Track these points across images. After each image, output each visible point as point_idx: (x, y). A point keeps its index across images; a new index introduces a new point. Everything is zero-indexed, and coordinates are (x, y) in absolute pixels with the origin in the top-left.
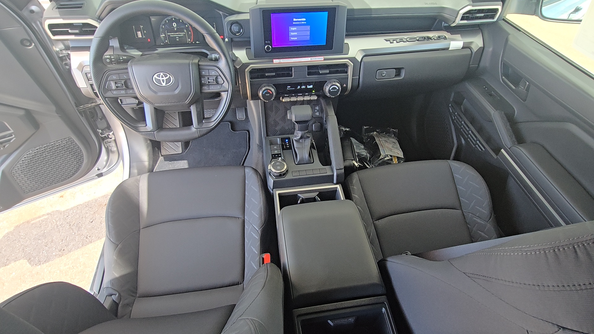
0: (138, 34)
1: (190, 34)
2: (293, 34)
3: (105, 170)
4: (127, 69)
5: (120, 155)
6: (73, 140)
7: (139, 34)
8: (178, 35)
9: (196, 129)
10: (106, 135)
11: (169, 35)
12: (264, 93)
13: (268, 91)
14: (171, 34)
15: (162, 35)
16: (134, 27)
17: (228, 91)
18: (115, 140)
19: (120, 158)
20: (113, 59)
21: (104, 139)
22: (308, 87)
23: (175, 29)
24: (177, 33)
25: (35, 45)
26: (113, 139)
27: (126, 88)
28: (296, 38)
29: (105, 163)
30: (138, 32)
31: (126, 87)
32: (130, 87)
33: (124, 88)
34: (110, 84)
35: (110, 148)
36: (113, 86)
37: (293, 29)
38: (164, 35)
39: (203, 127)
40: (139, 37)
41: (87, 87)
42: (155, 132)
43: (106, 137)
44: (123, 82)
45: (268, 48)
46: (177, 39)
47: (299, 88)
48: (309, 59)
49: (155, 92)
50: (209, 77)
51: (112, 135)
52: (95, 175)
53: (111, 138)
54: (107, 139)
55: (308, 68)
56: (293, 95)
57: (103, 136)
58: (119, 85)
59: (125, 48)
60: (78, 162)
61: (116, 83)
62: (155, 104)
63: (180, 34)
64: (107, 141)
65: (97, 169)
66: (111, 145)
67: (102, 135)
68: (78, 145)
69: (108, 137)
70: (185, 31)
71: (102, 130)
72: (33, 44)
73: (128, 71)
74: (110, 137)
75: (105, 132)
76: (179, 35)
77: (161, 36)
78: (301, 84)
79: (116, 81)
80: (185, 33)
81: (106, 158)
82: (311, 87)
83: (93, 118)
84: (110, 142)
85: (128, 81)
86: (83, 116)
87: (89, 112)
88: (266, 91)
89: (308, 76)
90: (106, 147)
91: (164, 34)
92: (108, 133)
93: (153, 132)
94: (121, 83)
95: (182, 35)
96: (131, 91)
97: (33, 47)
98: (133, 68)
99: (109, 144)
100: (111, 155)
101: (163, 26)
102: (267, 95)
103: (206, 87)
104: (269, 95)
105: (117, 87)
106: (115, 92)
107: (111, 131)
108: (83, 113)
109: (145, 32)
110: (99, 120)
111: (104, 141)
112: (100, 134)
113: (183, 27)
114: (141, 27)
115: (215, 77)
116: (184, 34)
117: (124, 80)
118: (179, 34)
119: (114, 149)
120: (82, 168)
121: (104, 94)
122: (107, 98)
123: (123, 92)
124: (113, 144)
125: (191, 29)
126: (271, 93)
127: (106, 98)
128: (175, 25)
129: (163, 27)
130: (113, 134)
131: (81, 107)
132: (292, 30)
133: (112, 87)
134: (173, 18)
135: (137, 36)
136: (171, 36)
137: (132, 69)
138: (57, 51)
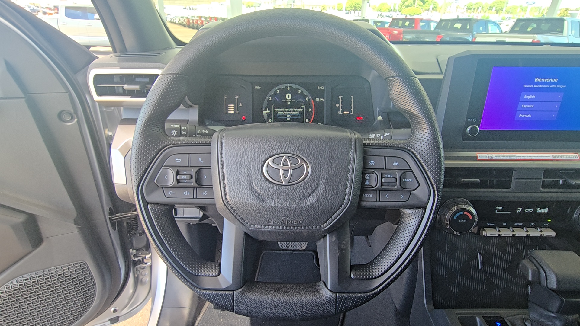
0: (229, 108)
1: (310, 111)
2: (525, 107)
3: (125, 311)
4: (209, 144)
5: (151, 291)
6: (88, 267)
7: (231, 109)
8: (290, 111)
9: (334, 295)
10: (140, 258)
11: (277, 111)
12: (455, 218)
13: (465, 213)
14: (280, 110)
15: (266, 110)
16: (225, 98)
17: (425, 208)
18: (151, 267)
19: (150, 294)
20: (184, 131)
21: (135, 264)
22: (539, 211)
23: (289, 103)
24: (290, 110)
25: (78, 122)
26: (149, 264)
27: (196, 185)
28: (530, 116)
29: (127, 301)
30: (229, 105)
31: (196, 183)
32: (205, 183)
33: (192, 184)
34: (166, 174)
35: (141, 277)
36: (171, 178)
37: (529, 97)
38: (269, 112)
39: (349, 289)
40: (229, 112)
41: (126, 184)
42: (235, 292)
43: (140, 261)
44: (193, 172)
45: (473, 130)
46: (288, 118)
47: (520, 211)
48: (549, 156)
49: (261, 199)
50: (383, 172)
51: (149, 259)
52: (108, 319)
53: (146, 264)
54: (141, 264)
55: (544, 172)
56: (505, 224)
57: (136, 259)
58: (185, 177)
59: (207, 124)
60: (83, 304)
61: (178, 173)
62: (252, 226)
63: (295, 111)
64: (140, 267)
65: (113, 309)
66: (143, 273)
67: (134, 258)
68: (92, 276)
69: (143, 260)
70: (303, 106)
71: (137, 250)
72: (76, 120)
73: (210, 150)
74: (145, 261)
75: (140, 253)
76: (292, 113)
77: (264, 112)
78: (525, 204)
79: (180, 169)
80: (302, 110)
81: (131, 291)
82: (546, 210)
83: (129, 232)
84: (143, 269)
85: (205, 171)
86: (115, 230)
87: (127, 223)
88: (462, 213)
89: (541, 189)
90: (136, 276)
91: (268, 110)
92: (144, 256)
93: (231, 293)
94: (189, 173)
95: (297, 113)
96: (205, 193)
97: (74, 124)
98: (224, 141)
99: (141, 271)
100: (139, 287)
101: (271, 98)
102: (460, 221)
103: (372, 196)
104: (465, 221)
105: (178, 181)
106: (170, 193)
107: (150, 253)
108: (117, 224)
109: (241, 105)
110: (139, 235)
111: (136, 267)
112: (132, 256)
113: (301, 100)
114: (237, 97)
115: (400, 174)
116: (300, 111)
117: (197, 169)
118: (292, 111)
119: (147, 279)
120: (87, 313)
121: (147, 195)
122: (151, 203)
123: (188, 193)
124: (147, 272)
125: (313, 105)
126: (471, 218)
127: (148, 203)
128: (289, 96)
129: (270, 100)
130: (151, 257)
131: (117, 215)
132: (527, 98)
133: (167, 181)
134: (288, 87)
135: (227, 110)
136: (279, 113)
137: (222, 143)
138: (108, 136)
